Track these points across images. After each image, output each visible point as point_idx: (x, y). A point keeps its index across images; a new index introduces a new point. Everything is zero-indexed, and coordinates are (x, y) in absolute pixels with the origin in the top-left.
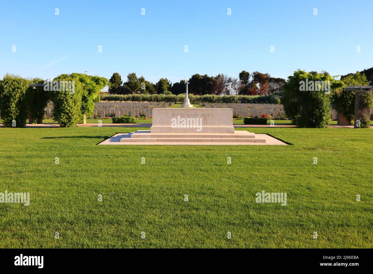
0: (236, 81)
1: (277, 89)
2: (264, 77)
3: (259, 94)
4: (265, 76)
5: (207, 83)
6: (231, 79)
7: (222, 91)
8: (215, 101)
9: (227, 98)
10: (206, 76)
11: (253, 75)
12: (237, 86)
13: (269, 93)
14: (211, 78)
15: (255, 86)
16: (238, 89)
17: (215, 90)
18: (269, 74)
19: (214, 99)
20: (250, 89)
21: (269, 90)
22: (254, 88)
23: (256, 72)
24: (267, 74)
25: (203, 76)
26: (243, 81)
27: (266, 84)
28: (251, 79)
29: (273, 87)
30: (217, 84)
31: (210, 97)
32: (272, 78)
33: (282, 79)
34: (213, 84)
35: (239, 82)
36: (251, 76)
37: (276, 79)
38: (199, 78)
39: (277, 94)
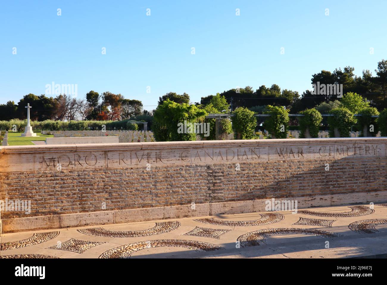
0: (82, 102)
1: (132, 113)
2: (116, 98)
3: (112, 118)
4: (118, 98)
5: (45, 106)
6: (75, 101)
7: (65, 116)
8: (60, 128)
9: (74, 124)
10: (43, 96)
11: (104, 96)
12: (83, 109)
13: (123, 118)
14: (50, 99)
15: (106, 109)
16: (85, 113)
17: (55, 114)
18: (122, 95)
19: (58, 126)
20: (100, 113)
21: (123, 114)
22: (104, 111)
23: (107, 92)
24: (120, 95)
25: (39, 97)
26: (91, 103)
27: (119, 107)
28: (100, 101)
29: (128, 111)
30: (57, 107)
31: (53, 124)
32: (125, 100)
33: (137, 101)
34: (52, 106)
35: (86, 104)
36: (101, 97)
37: (130, 101)
38: (34, 100)
39: (132, 119)
